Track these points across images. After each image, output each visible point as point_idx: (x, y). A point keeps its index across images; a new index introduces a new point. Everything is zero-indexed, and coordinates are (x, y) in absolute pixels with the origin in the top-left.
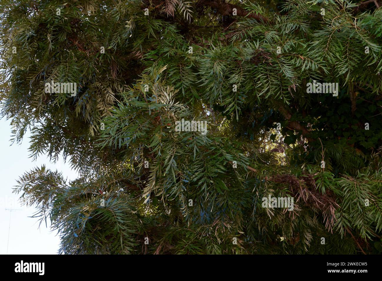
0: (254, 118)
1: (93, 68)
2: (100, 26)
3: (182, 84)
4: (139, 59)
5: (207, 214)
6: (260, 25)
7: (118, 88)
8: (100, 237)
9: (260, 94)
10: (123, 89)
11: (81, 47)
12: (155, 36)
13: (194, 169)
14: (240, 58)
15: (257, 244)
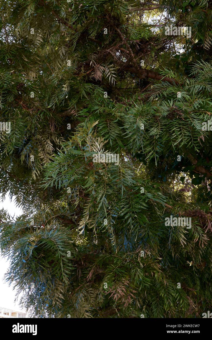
0: (167, 163)
1: (35, 123)
2: (40, 89)
3: (109, 136)
4: (74, 116)
5: (130, 243)
6: (173, 87)
7: (55, 139)
8: (44, 263)
9: (175, 144)
10: (60, 141)
11: (25, 107)
12: (87, 97)
13: (121, 205)
14: (158, 114)
15: (171, 268)
